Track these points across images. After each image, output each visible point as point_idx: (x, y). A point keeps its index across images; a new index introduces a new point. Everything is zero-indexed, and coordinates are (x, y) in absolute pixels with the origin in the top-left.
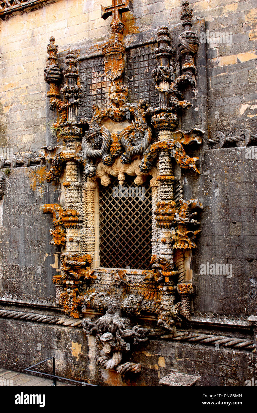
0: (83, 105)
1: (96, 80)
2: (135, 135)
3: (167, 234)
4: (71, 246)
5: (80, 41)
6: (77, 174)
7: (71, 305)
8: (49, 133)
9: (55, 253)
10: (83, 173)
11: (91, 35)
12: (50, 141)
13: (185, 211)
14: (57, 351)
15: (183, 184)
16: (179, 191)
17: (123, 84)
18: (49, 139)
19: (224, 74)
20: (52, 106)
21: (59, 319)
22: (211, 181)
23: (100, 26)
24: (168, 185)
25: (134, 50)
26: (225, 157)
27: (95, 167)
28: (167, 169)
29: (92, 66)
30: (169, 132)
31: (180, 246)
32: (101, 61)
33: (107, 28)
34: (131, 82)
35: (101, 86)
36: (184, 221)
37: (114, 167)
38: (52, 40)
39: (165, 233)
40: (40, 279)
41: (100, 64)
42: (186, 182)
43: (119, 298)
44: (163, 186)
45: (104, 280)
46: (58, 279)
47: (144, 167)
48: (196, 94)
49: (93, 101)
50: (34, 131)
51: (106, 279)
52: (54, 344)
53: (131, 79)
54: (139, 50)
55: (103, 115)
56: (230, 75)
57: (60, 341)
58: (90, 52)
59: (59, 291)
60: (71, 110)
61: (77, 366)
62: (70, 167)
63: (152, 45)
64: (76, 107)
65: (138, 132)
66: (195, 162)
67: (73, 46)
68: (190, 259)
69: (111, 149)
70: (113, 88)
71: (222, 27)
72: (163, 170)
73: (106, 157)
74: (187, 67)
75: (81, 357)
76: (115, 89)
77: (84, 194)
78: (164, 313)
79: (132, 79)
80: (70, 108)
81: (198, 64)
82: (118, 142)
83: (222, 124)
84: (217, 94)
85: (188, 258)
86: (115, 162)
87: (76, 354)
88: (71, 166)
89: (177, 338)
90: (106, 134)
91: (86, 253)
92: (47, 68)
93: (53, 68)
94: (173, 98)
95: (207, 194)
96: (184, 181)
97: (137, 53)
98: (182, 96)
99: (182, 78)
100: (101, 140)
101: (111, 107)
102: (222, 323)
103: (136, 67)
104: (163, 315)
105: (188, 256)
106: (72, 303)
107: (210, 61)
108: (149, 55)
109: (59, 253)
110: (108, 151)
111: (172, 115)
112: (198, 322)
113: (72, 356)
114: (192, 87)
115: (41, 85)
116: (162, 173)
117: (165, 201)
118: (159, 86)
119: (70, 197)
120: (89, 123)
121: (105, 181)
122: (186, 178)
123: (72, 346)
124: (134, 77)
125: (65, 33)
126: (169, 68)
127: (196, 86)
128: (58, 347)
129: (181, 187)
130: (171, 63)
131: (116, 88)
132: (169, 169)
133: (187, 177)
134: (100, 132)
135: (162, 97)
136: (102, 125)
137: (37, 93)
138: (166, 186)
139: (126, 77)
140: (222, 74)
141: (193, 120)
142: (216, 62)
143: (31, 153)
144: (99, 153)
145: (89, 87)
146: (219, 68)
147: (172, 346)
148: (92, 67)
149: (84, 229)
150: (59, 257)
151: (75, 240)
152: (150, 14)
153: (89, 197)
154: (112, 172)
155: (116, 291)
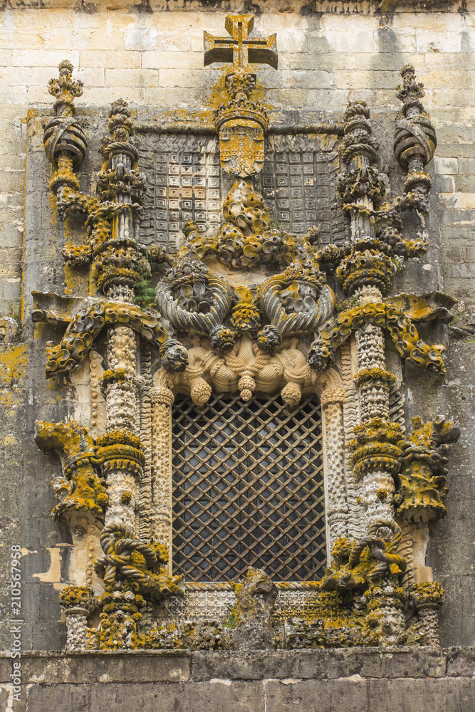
0: (147, 224)
1: (180, 181)
2: (299, 291)
3: (386, 482)
4: (125, 514)
9: (52, 547)
11: (149, 98)
13: (426, 439)
19: (467, 222)
20: (66, 206)
22: (464, 399)
23: (173, 84)
24: (384, 390)
25: (279, 137)
28: (381, 360)
29: (170, 149)
31: (422, 502)
32: (193, 144)
33: (193, 93)
35: (193, 195)
36: (429, 454)
37: (233, 360)
39: (383, 481)
41: (191, 150)
43: (266, 622)
44: (374, 390)
45: (194, 608)
46: (81, 592)
47: (325, 353)
49: (170, 221)
51: (201, 605)
53: (270, 192)
54: (292, 139)
55: (209, 245)
58: (163, 121)
59: (80, 623)
60: (127, 221)
62: (122, 339)
63: (325, 135)
65: (306, 285)
66: (442, 352)
68: (425, 546)
69: (234, 315)
70: (241, 194)
71: (461, 142)
72: (373, 360)
73: (221, 330)
76: (244, 199)
77: (149, 410)
79: (273, 192)
82: (253, 301)
85: (421, 544)
86: (235, 349)
88: (127, 337)
91: (151, 542)
94: (391, 230)
96: (404, 395)
97: (285, 144)
99: (408, 197)
100: (209, 294)
101: (236, 231)
103: (284, 171)
105: (419, 541)
107: (437, 195)
108: (315, 153)
109: (64, 545)
110: (226, 316)
114: (415, 227)
116: (371, 364)
119: (122, 405)
120: (171, 259)
121: (200, 388)
122: (409, 390)
124: (277, 191)
127: (424, 226)
129: (401, 404)
131: (246, 196)
133: (412, 389)
134: (207, 276)
138: (381, 391)
140: (464, 222)
141: (419, 285)
142: (451, 200)
144: (206, 320)
145: (161, 191)
146: (458, 210)
148: (169, 152)
149: (148, 488)
150: (65, 554)
151: (132, 503)
152: (301, 88)
153: (162, 418)
154: (224, 371)
155: (259, 605)
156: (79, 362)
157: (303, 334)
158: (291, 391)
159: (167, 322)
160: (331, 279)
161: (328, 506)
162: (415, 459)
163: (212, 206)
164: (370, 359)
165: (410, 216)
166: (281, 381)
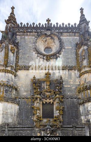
1: (43, 85)
11: (41, 77)
19: (65, 88)
21: (34, 129)
25: (51, 81)
26: (67, 100)
30: (59, 95)
37: (47, 100)
38: (34, 76)
45: (44, 121)
46: (35, 120)
50: (27, 92)
55: (45, 91)
57: (35, 133)
59: (35, 123)
60: (39, 89)
62: (38, 99)
63: (54, 81)
65: (53, 94)
71: (65, 81)
73: (46, 98)
84: (64, 91)
85: (61, 116)
100: (45, 95)
103: (51, 84)
107: (63, 86)
108: (54, 83)
110: (46, 97)
112: (64, 127)
116: (58, 101)
120: (42, 92)
121: (44, 103)
133: (61, 103)
147: (60, 131)
148: (42, 82)
149: (40, 111)
150: (34, 117)
151: (39, 113)
152: (53, 77)
153: (41, 105)
154: (46, 101)
156: (35, 101)
157: (53, 98)
158: (51, 103)
159: (42, 98)
160: (55, 94)
161: (54, 113)
162: (61, 109)
163: (45, 87)
165: (61, 88)
166: (51, 102)
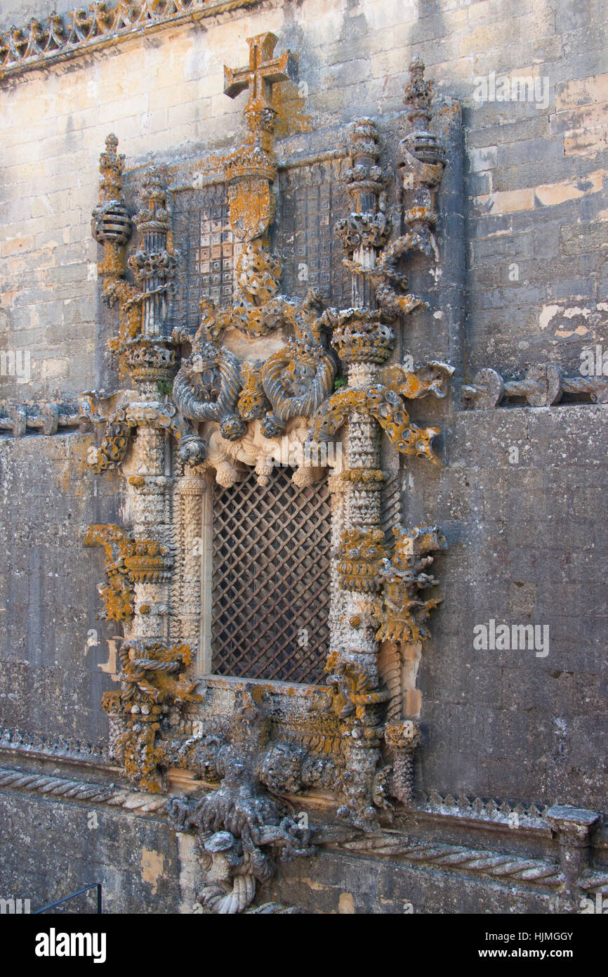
1: (210, 239)
2: (295, 372)
3: (363, 604)
4: (145, 625)
5: (177, 146)
6: (162, 456)
7: (142, 761)
8: (102, 357)
9: (111, 639)
10: (176, 455)
12: (102, 378)
14: (107, 868)
15: (404, 488)
16: (393, 506)
17: (271, 251)
18: (102, 373)
19: (503, 232)
20: (108, 297)
21: (115, 793)
22: (467, 484)
23: (223, 111)
24: (367, 491)
26: (500, 429)
27: (204, 442)
28: (367, 454)
29: (202, 205)
30: (373, 368)
31: (391, 635)
32: (222, 195)
33: (239, 118)
34: (289, 245)
35: (222, 253)
36: (401, 578)
37: (249, 444)
38: (113, 142)
39: (359, 603)
40: (76, 696)
41: (219, 203)
42: (411, 484)
43: (251, 750)
44: (357, 494)
45: (219, 705)
48: (436, 280)
49: (203, 287)
50: (68, 351)
52: (101, 853)
53: (289, 238)
54: (310, 171)
55: (222, 321)
56: (518, 236)
57: (116, 844)
61: (152, 907)
62: (145, 441)
64: (163, 301)
66: (431, 439)
67: (161, 157)
68: (417, 665)
69: (240, 403)
70: (248, 260)
71: (502, 121)
73: (229, 421)
74: (417, 217)
75: (163, 884)
76: (252, 263)
77: (178, 503)
78: (352, 791)
80: (148, 304)
81: (443, 209)
82: (256, 385)
83: (497, 351)
84: (487, 279)
85: (412, 662)
86: (250, 432)
87: (152, 878)
88: (147, 438)
89: (382, 851)
90: (230, 366)
91: (180, 642)
92: (98, 209)
93: (113, 208)
94: (383, 289)
95: (459, 514)
96: (404, 482)
97: (304, 178)
98: (405, 284)
99: (404, 242)
101: (242, 305)
102: (487, 819)
103: (302, 210)
104: (350, 796)
105: (411, 658)
106: (144, 757)
107: (472, 201)
108: (331, 184)
109: (118, 638)
110: (235, 403)
111: (379, 329)
112: (431, 815)
113: (143, 881)
114: (429, 263)
115: (87, 246)
117: (359, 528)
118: (351, 260)
119: (144, 511)
120: (191, 341)
122: (410, 475)
123: (144, 858)
124: (296, 235)
125: (143, 125)
126: (376, 218)
127: (437, 261)
128: (111, 860)
129: (397, 496)
130: (382, 206)
131: (253, 260)
132: (371, 454)
133: (414, 474)
134: (216, 361)
135: (358, 285)
136: (221, 344)
137: (78, 264)
138: (364, 494)
139: (279, 233)
140: (499, 233)
141: (428, 339)
142: (486, 204)
143: (61, 402)
144: (213, 412)
145: (194, 255)
146: (494, 218)
147: (372, 869)
148: (201, 208)
149: (176, 586)
150: (118, 648)
151: (154, 611)
152: (338, 87)
155: (245, 733)
159: (181, 418)
160: (327, 350)
164: (355, 454)
